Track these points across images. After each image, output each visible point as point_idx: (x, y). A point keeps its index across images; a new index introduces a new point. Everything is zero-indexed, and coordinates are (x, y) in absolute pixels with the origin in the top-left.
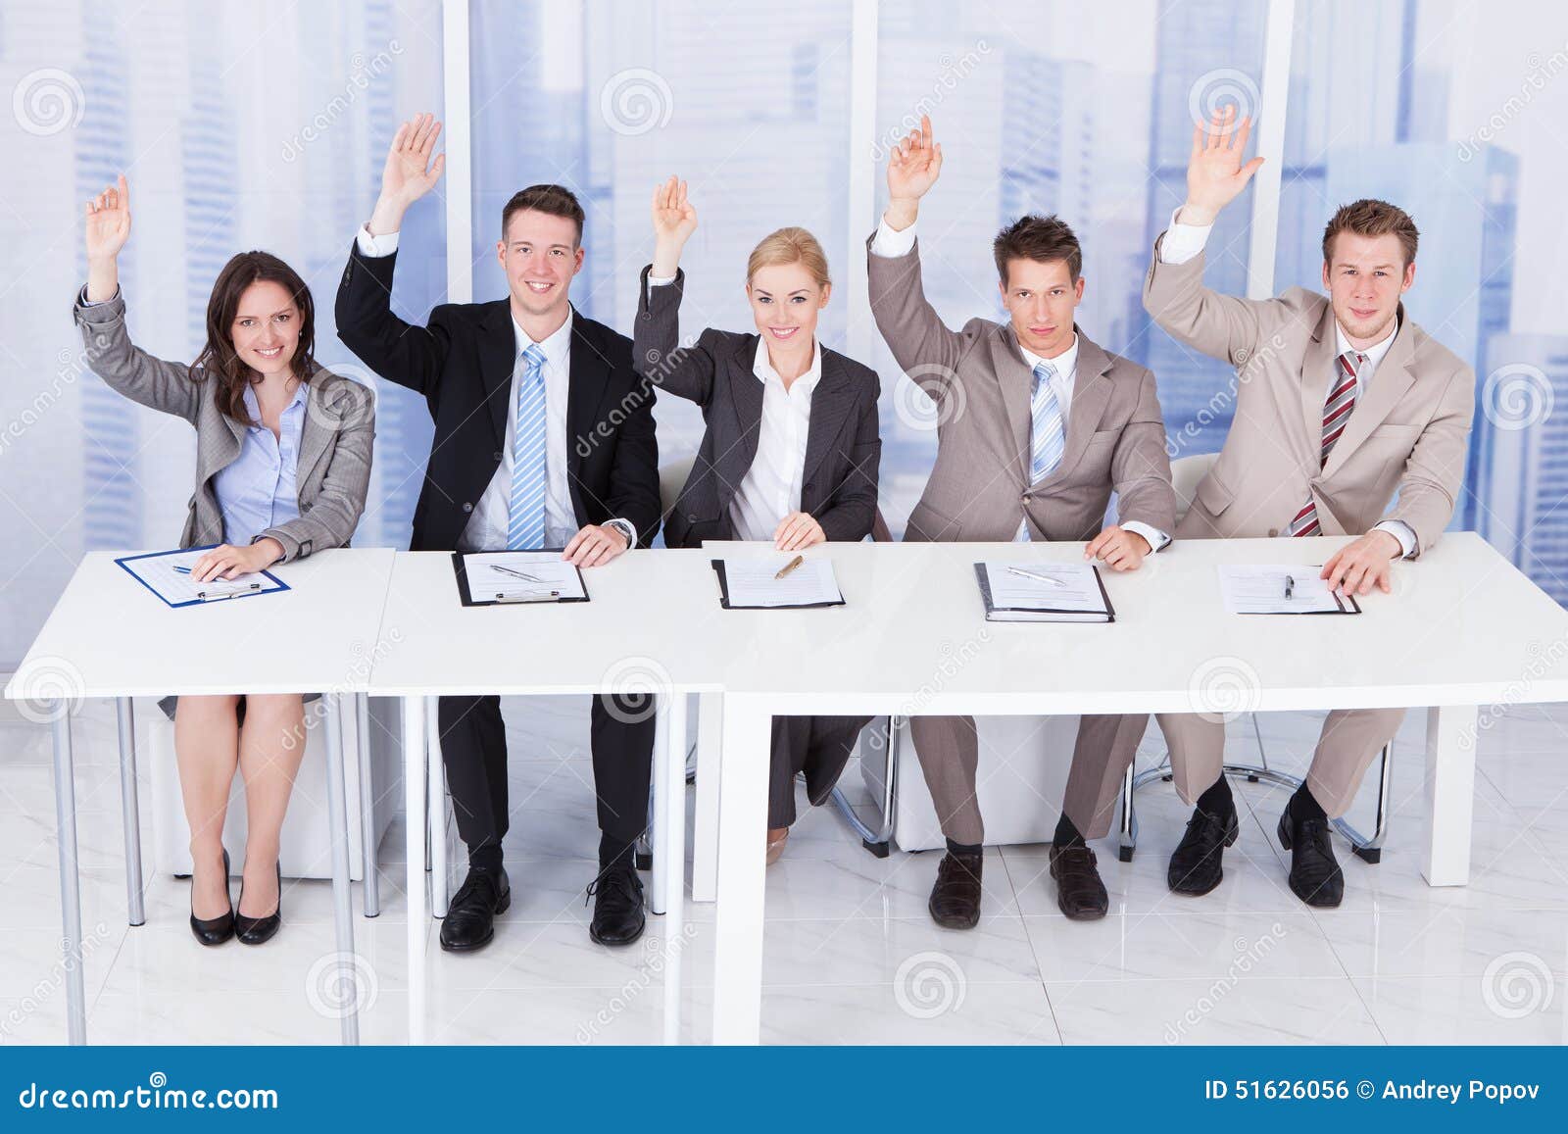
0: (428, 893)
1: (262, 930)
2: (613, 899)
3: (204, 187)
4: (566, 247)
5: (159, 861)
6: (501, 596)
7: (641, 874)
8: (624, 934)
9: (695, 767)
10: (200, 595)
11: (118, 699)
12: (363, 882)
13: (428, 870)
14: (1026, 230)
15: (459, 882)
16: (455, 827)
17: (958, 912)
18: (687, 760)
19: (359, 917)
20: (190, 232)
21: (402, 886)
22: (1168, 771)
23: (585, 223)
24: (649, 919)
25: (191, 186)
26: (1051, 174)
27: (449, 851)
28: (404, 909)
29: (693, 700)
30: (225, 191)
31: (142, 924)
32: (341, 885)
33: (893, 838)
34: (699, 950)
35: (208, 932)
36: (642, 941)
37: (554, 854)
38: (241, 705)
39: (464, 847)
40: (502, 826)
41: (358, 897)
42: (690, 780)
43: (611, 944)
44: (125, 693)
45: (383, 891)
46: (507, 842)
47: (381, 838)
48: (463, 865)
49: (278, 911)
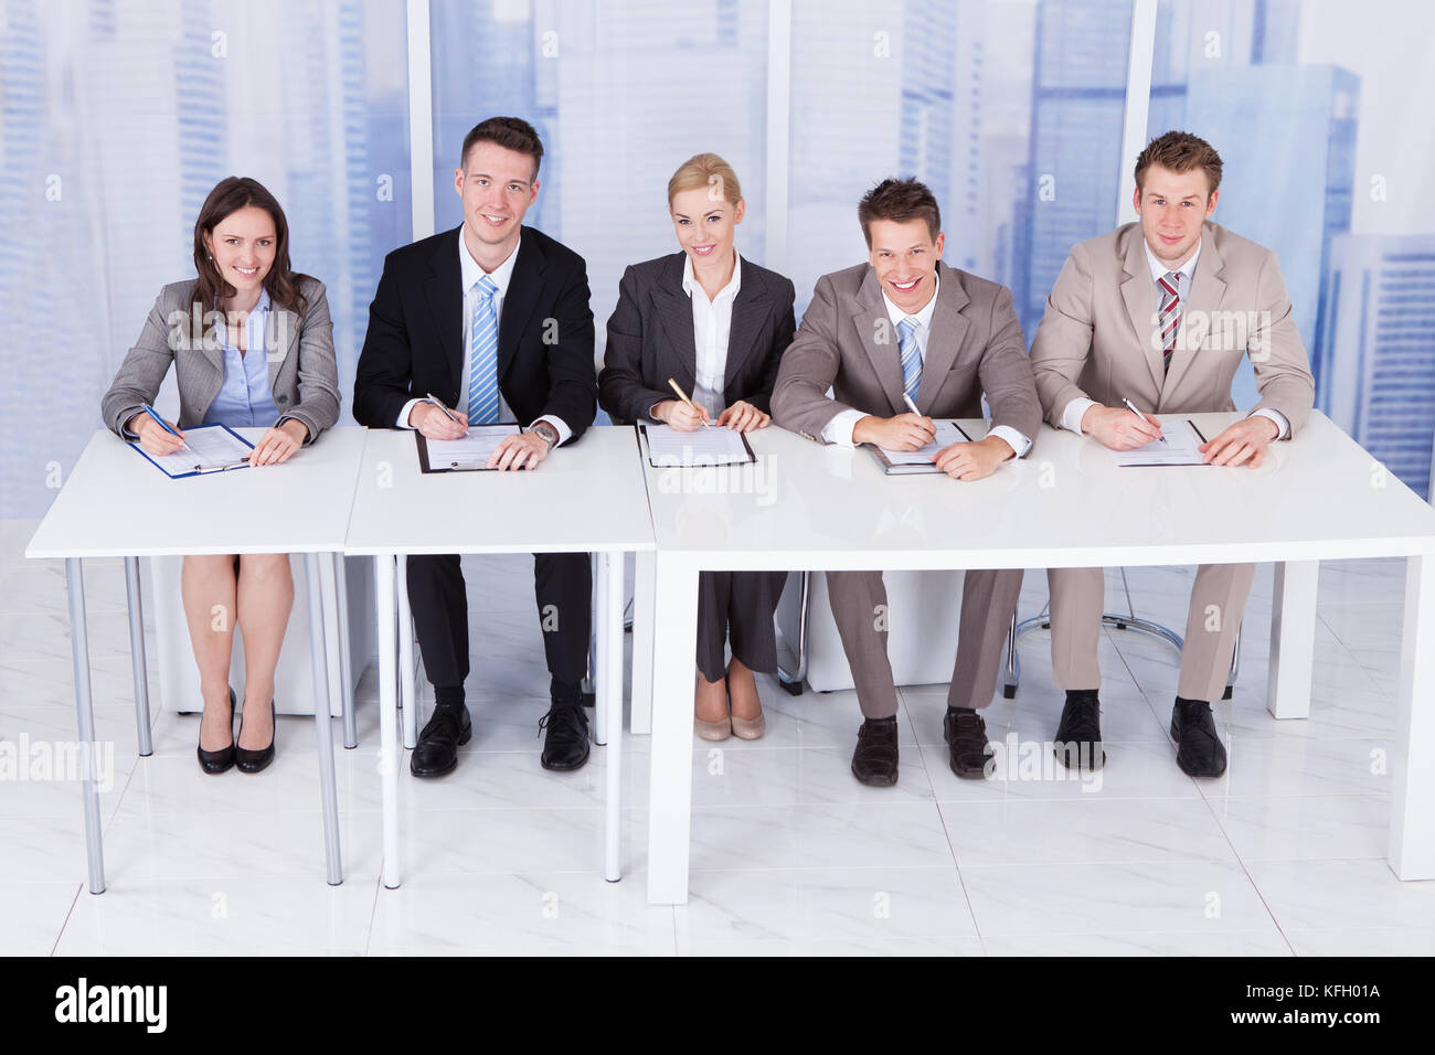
0: (399, 728)
1: (258, 761)
2: (562, 732)
3: (194, 107)
4: (525, 183)
5: (164, 700)
6: (456, 464)
7: (587, 710)
8: (569, 762)
9: (632, 618)
10: (196, 468)
11: (126, 558)
12: (343, 718)
13: (399, 708)
14: (885, 194)
15: (427, 718)
16: (422, 670)
17: (880, 772)
18: (625, 613)
19: (339, 750)
20: (185, 148)
21: (376, 723)
22: (1047, 620)
23: (542, 159)
24: (593, 748)
25: (183, 107)
26: (946, 95)
27: (417, 691)
28: (378, 743)
29: (630, 558)
30: (214, 111)
31: (150, 755)
32: (322, 720)
33: (805, 678)
34: (636, 775)
35: (210, 762)
36: (587, 768)
37: (510, 693)
38: (236, 562)
39: (431, 688)
40: (464, 669)
41: (338, 732)
42: (628, 629)
43: (559, 769)
44: (132, 553)
45: (361, 725)
46: (468, 684)
47: (358, 679)
48: (431, 703)
49: (272, 744)
